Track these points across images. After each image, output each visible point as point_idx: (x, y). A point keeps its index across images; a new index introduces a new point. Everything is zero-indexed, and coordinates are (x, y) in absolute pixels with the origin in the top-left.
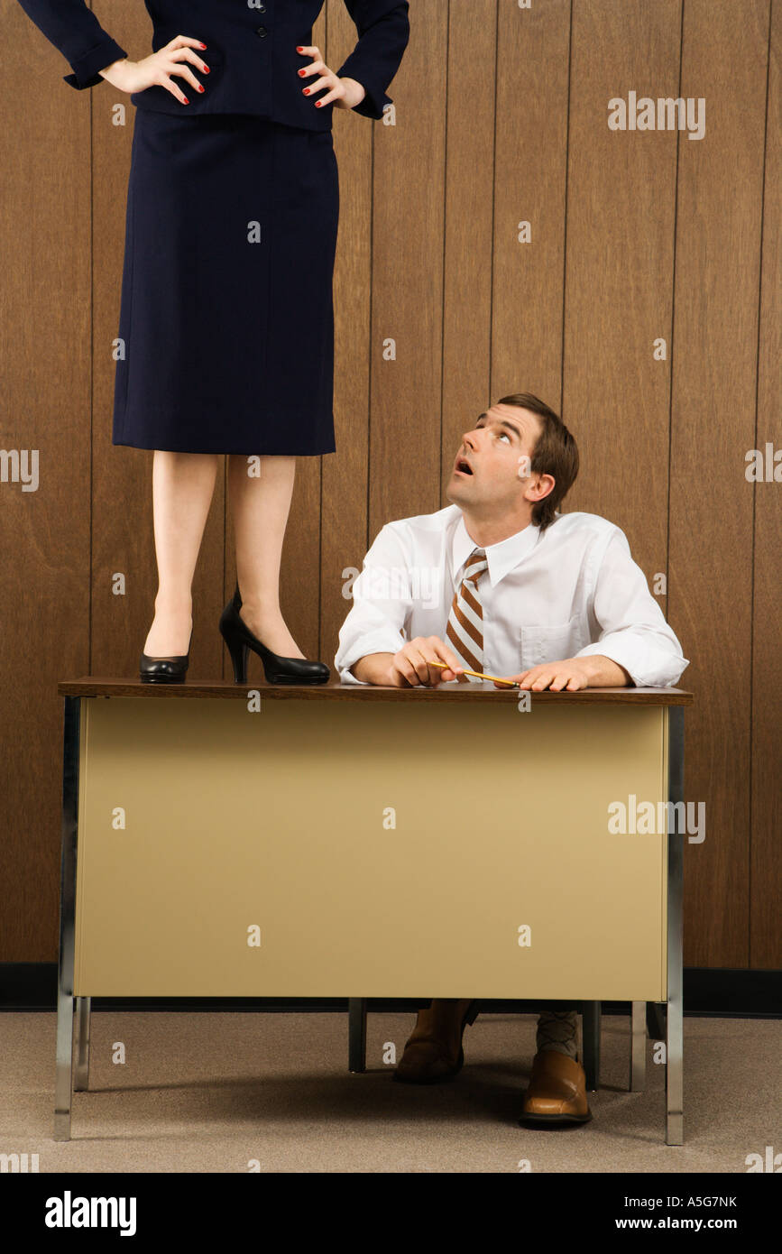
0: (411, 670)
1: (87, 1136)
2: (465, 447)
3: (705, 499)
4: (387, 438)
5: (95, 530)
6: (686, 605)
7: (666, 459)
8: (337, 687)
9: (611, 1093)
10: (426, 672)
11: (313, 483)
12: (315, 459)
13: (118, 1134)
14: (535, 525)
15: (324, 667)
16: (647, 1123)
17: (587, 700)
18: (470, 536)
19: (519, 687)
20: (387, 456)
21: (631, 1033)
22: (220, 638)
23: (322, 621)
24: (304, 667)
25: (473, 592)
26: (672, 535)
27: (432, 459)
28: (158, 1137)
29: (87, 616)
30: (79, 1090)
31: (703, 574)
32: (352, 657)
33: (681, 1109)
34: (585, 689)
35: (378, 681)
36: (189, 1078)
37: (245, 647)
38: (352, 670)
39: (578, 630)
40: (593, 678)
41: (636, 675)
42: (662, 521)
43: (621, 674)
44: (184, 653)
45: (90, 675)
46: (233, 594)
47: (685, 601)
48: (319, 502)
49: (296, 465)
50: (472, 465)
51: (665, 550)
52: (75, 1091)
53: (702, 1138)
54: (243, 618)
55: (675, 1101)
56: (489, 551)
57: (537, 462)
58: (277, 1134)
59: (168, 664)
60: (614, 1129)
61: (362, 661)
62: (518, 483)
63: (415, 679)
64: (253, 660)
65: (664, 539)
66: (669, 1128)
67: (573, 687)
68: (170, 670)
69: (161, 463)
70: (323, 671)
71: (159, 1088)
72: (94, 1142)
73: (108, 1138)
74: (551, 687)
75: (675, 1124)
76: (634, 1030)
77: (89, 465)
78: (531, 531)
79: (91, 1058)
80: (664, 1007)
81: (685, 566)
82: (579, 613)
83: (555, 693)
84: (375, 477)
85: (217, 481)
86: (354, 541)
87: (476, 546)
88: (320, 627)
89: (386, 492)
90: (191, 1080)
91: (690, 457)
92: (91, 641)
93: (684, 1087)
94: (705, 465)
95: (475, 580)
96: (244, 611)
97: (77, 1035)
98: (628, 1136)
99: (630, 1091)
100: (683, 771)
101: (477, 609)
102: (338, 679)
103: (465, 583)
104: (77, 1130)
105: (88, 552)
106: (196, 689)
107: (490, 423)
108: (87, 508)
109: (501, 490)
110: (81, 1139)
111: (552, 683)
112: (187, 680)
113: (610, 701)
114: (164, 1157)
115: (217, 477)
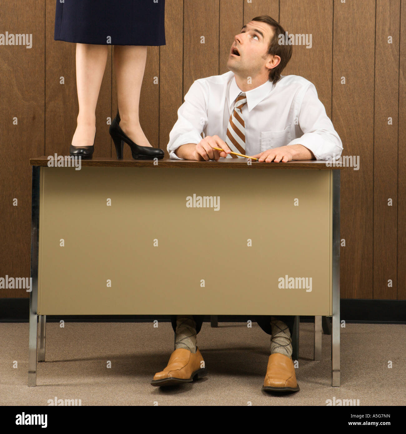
0: (205, 153)
1: (45, 384)
2: (236, 41)
3: (350, 66)
4: (192, 37)
5: (47, 83)
6: (341, 119)
7: (331, 46)
8: (168, 161)
9: (304, 361)
10: (212, 154)
11: (155, 60)
12: (156, 48)
13: (60, 383)
14: (270, 81)
15: (162, 151)
16: (322, 376)
17: (292, 167)
18: (238, 86)
19: (258, 160)
20: (192, 46)
21: (314, 332)
22: (109, 137)
23: (160, 128)
24: (152, 151)
25: (239, 114)
26: (334, 85)
27: (215, 47)
28: (80, 385)
29: (43, 126)
30: (41, 361)
31: (349, 104)
32: (176, 146)
33: (339, 368)
34: (291, 161)
35: (188, 158)
36: (95, 355)
37: (122, 141)
38: (176, 152)
39: (290, 133)
40: (295, 155)
41: (317, 154)
42: (329, 78)
43: (309, 154)
44: (91, 144)
45: (45, 155)
46: (116, 114)
47: (340, 117)
48: (159, 69)
49: (147, 50)
50: (239, 51)
51: (331, 92)
52: (38, 362)
53: (350, 383)
54: (121, 126)
55: (336, 365)
56: (248, 94)
57: (272, 50)
58: (139, 382)
59: (84, 150)
60: (306, 379)
61: (181, 147)
62: (263, 60)
63: (207, 157)
64: (126, 148)
65: (330, 86)
66: (333, 378)
67: (285, 160)
68: (85, 153)
69: (80, 49)
70: (161, 153)
71: (80, 360)
72: (48, 387)
73: (55, 385)
74: (275, 161)
75: (337, 376)
76: (316, 330)
77: (44, 50)
78: (269, 84)
79: (46, 346)
80: (331, 319)
81: (340, 100)
82: (290, 125)
83: (276, 163)
84: (186, 57)
85: (108, 58)
86: (176, 88)
87: (241, 91)
88: (159, 130)
89: (192, 64)
90: (96, 356)
91: (343, 45)
92: (45, 139)
93: (341, 358)
94: (350, 49)
95: (241, 108)
96: (121, 123)
97: (39, 334)
98: (313, 382)
99: (314, 360)
100: (340, 202)
101: (242, 122)
102: (168, 156)
103: (236, 109)
104: (39, 381)
105: (44, 94)
106: (98, 162)
107: (248, 30)
108: (43, 72)
109: (254, 63)
110: (42, 386)
111: (275, 159)
112: (93, 158)
113: (304, 167)
114: (83, 394)
115: (108, 57)
